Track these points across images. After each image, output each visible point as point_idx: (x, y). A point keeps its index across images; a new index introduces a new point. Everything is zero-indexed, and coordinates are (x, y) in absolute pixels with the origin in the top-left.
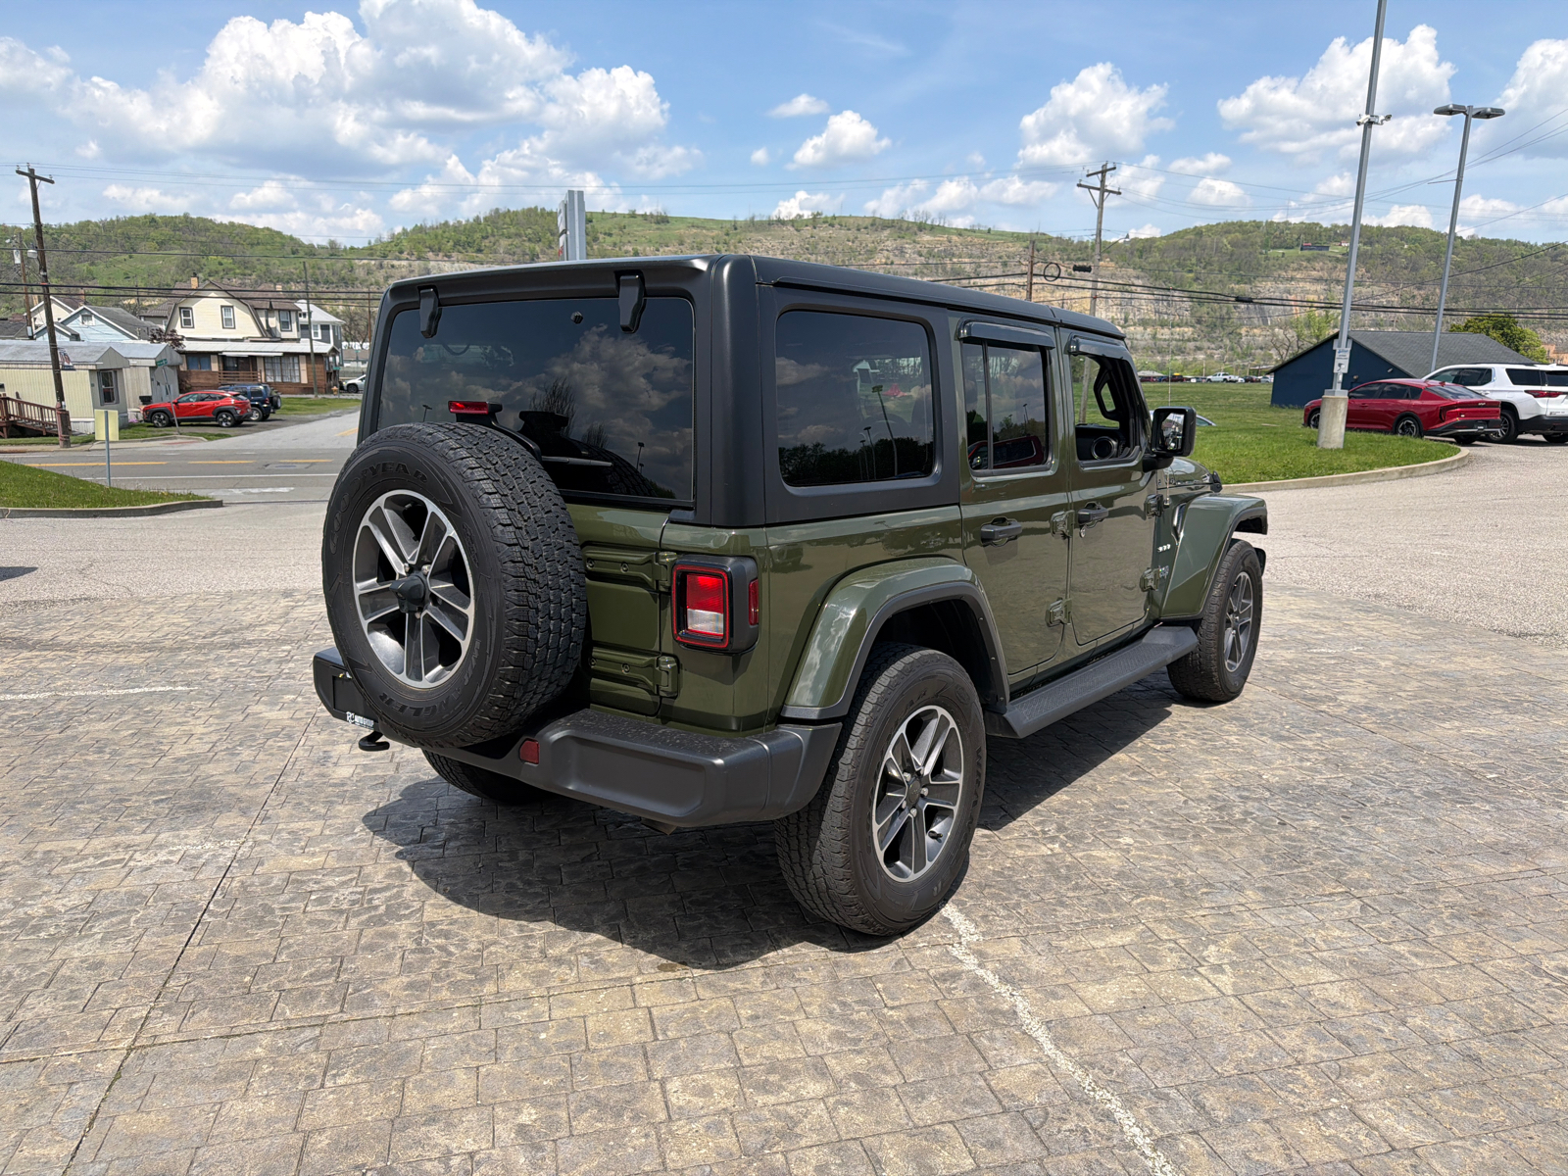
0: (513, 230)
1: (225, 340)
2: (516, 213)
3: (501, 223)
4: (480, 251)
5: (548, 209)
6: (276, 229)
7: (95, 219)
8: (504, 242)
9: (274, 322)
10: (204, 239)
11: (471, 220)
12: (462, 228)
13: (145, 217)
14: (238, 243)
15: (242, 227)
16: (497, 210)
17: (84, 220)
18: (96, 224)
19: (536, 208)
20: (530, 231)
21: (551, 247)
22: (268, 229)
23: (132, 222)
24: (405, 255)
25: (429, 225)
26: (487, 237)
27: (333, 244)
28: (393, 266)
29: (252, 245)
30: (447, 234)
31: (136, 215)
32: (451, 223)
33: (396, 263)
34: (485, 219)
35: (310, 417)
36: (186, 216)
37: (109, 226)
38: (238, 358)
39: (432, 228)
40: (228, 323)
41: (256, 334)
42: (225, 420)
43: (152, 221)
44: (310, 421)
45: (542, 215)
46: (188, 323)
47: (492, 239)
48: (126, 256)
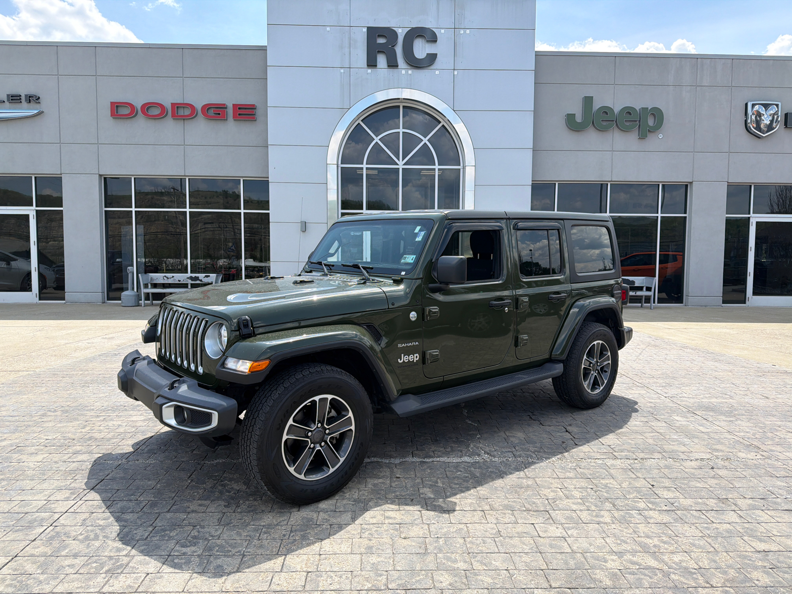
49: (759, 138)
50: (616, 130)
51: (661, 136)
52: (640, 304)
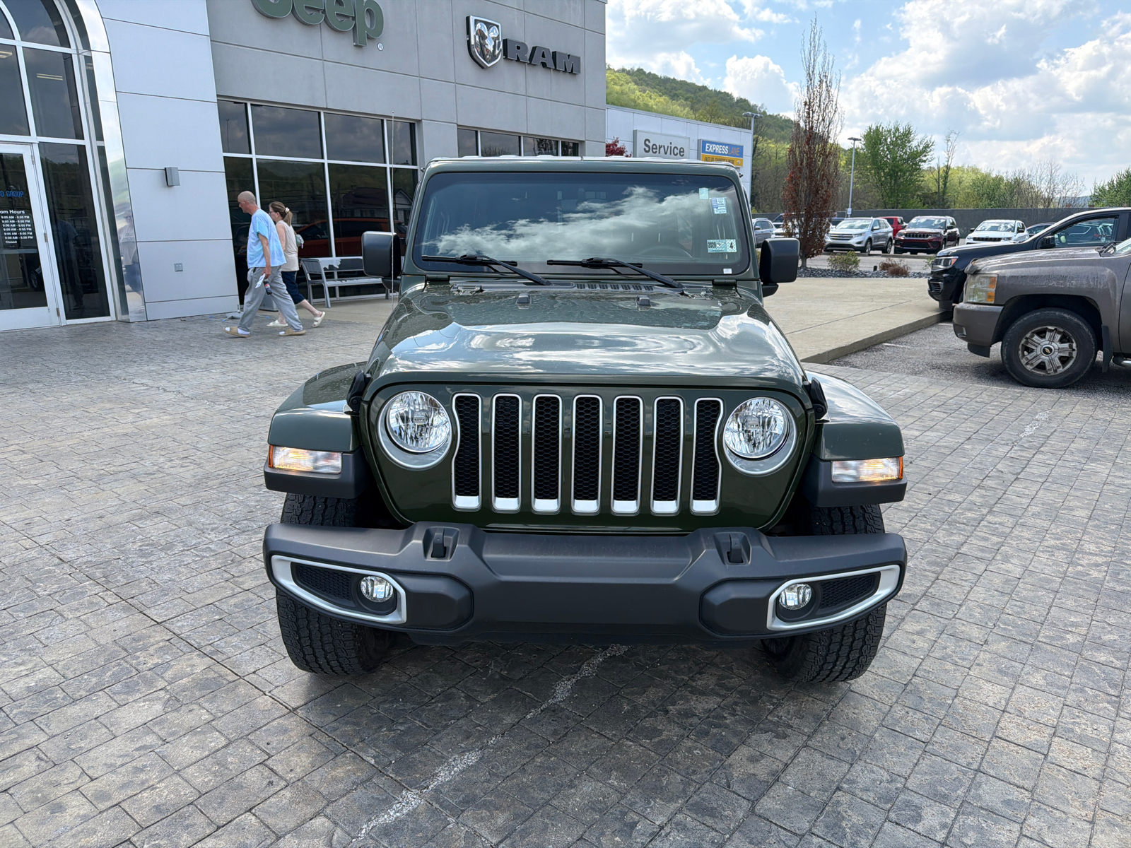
49: (482, 67)
50: (324, 28)
51: (381, 47)
52: (384, 295)
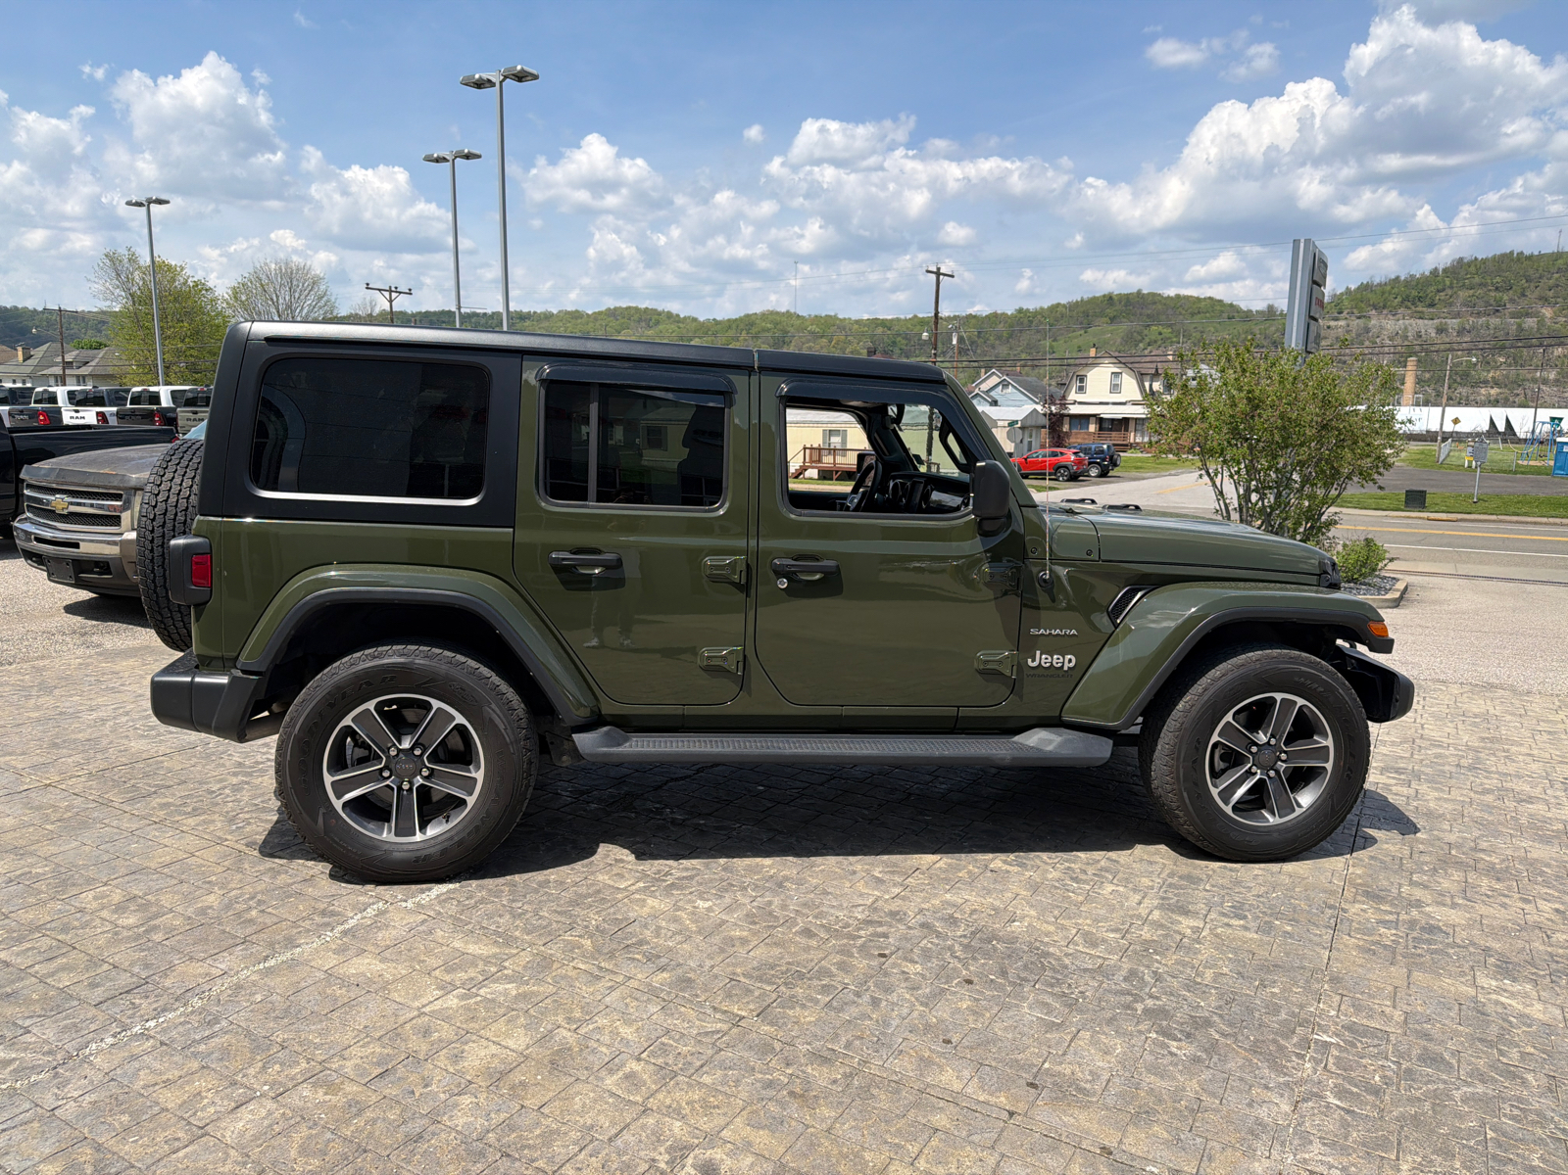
0: (1477, 280)
1: (1107, 404)
2: (1484, 261)
3: (1463, 273)
4: (1432, 305)
5: (1527, 252)
6: (1218, 298)
7: (1064, 301)
8: (1463, 294)
9: (1157, 386)
10: (1149, 312)
11: (1427, 273)
12: (1414, 283)
13: (1104, 296)
14: (1181, 314)
15: (1187, 298)
16: (1461, 259)
17: (1055, 302)
18: (1064, 306)
19: (1512, 253)
20: (1498, 279)
21: (1524, 295)
22: (1210, 298)
23: (1093, 300)
24: (1344, 314)
25: (1377, 281)
26: (1444, 290)
27: (1271, 308)
28: (1329, 327)
29: (1193, 314)
30: (1396, 290)
31: (1097, 295)
32: (1403, 278)
33: (1332, 323)
34: (1445, 270)
35: (1144, 475)
36: (1139, 292)
37: (1074, 306)
38: (1113, 420)
39: (1380, 285)
40: (1115, 388)
41: (1138, 397)
42: (1062, 475)
43: (1109, 299)
44: (1144, 479)
45: (1518, 259)
46: (1081, 389)
47: (1450, 292)
48: (1082, 332)
